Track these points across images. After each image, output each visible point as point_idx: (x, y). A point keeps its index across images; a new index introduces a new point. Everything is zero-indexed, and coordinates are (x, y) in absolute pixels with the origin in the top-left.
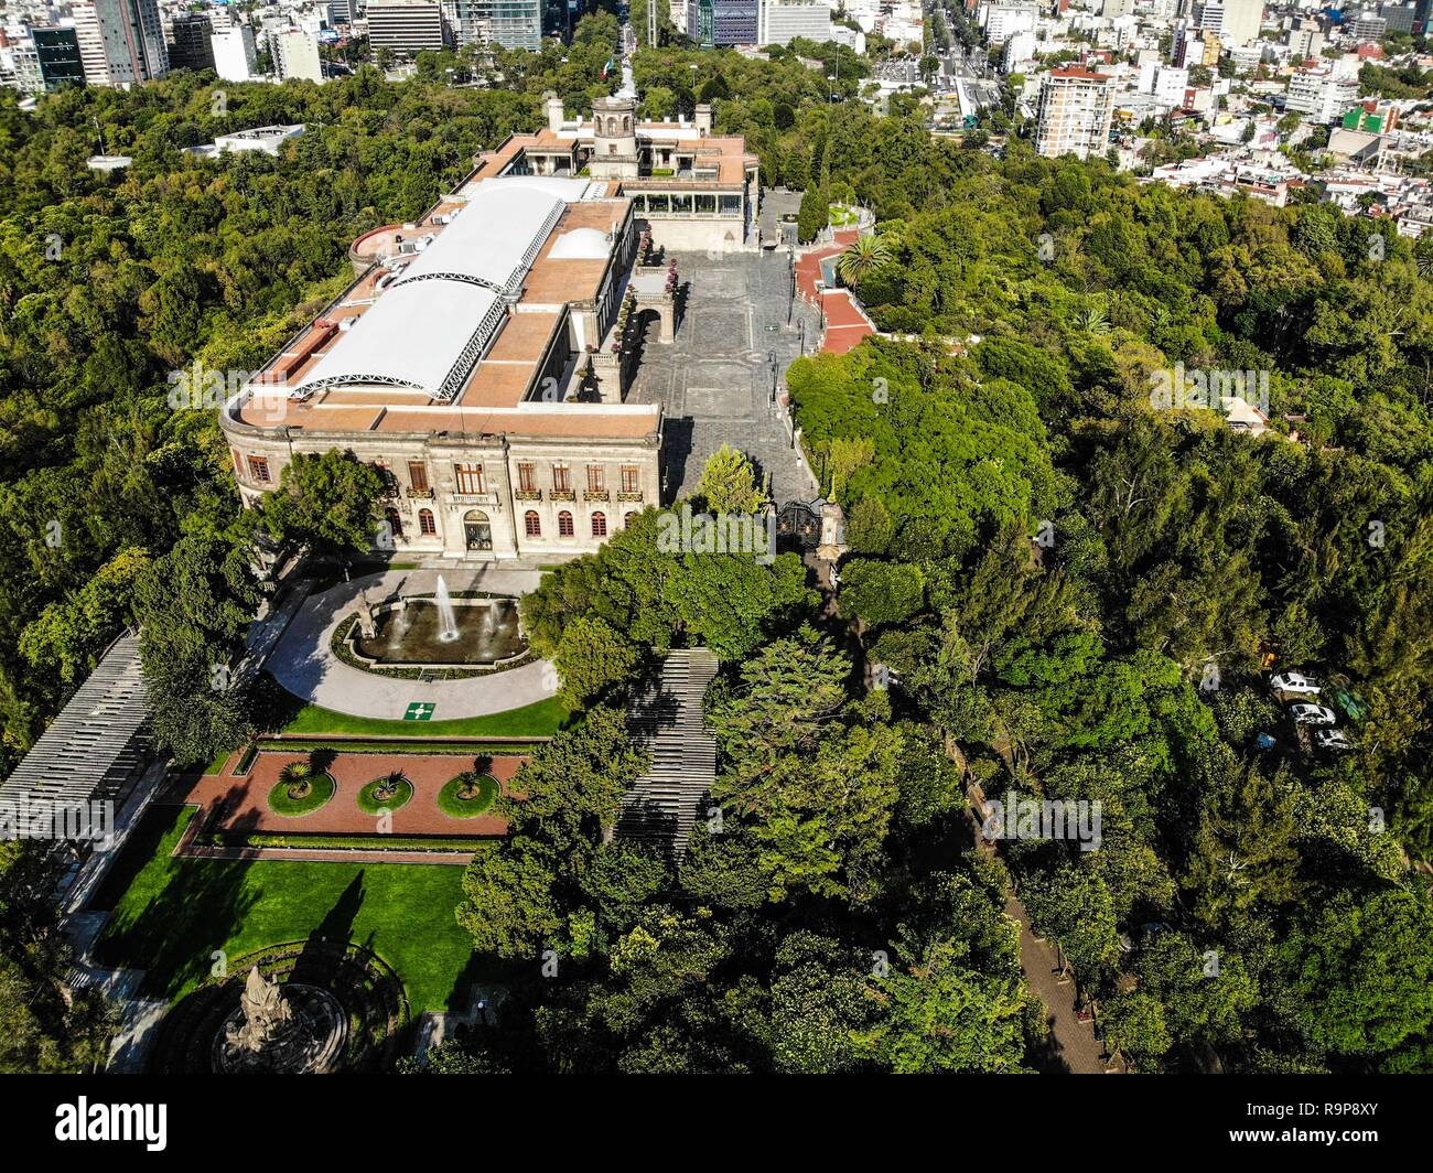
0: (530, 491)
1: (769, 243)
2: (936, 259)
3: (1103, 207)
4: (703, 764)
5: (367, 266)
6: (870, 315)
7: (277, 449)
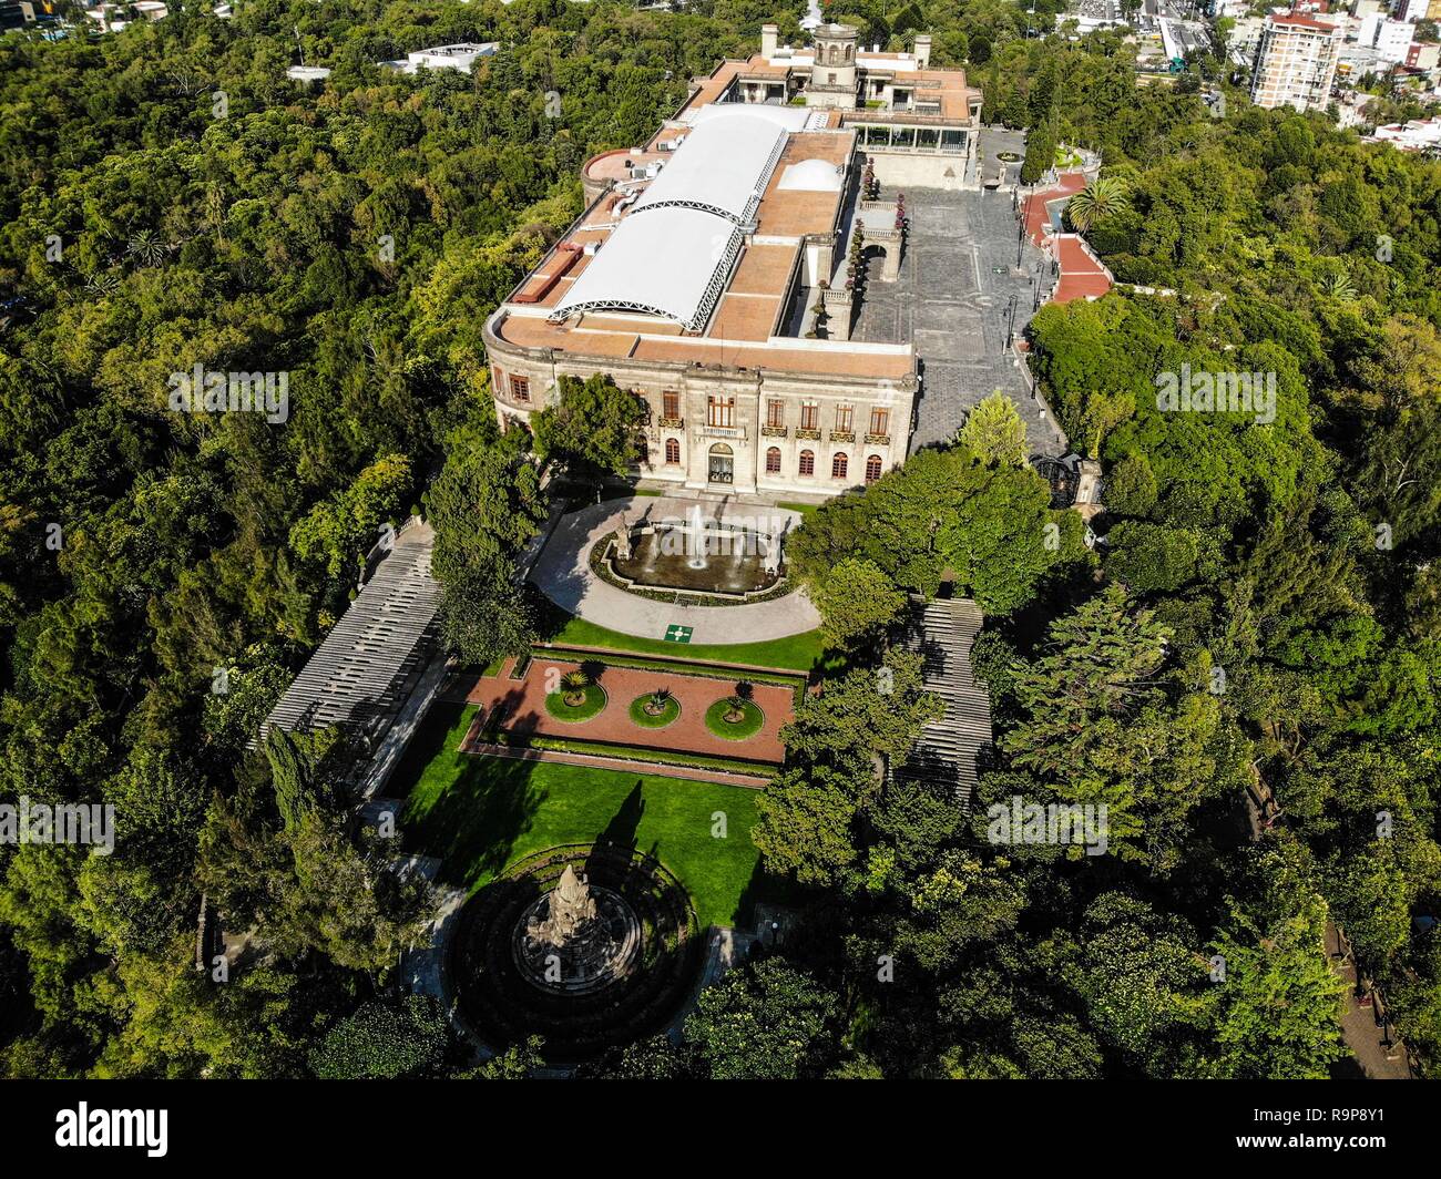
0: (776, 428)
1: (992, 182)
2: (1179, 208)
3: (1333, 165)
4: (978, 717)
5: (601, 191)
6: (1106, 263)
7: (540, 370)
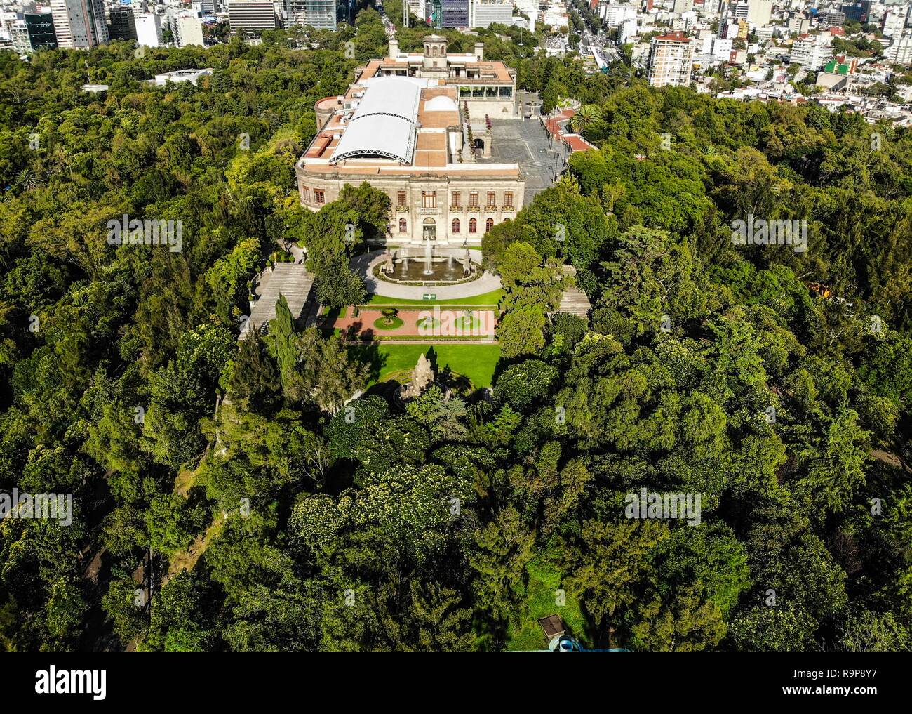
0: (456, 207)
1: (528, 114)
2: (627, 116)
5: (328, 115)
6: (594, 144)
7: (332, 184)
